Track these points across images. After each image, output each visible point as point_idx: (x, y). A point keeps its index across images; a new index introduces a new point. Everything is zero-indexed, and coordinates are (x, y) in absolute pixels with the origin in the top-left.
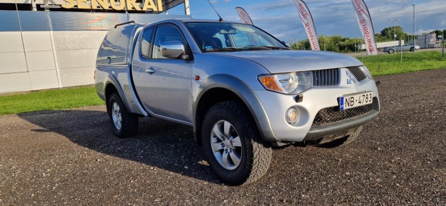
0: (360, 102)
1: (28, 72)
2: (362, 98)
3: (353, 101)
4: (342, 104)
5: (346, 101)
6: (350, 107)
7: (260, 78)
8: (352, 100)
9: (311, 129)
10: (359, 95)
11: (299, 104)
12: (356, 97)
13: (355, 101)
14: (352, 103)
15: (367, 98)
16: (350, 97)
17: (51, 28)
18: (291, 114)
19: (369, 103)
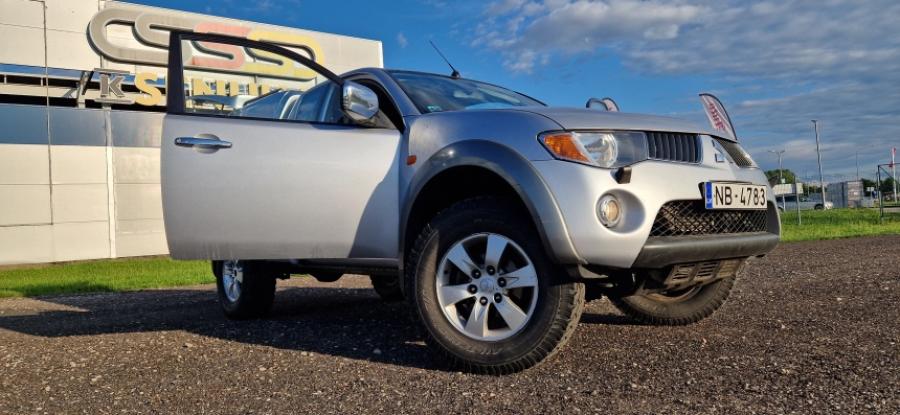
0: (743, 201)
1: (52, 224)
2: (746, 194)
3: (729, 196)
4: (710, 196)
5: (717, 191)
6: (725, 207)
7: (543, 139)
8: (728, 192)
9: (648, 242)
10: (741, 186)
11: (623, 187)
12: (736, 189)
13: (733, 195)
14: (728, 200)
15: (756, 196)
16: (725, 185)
17: (110, 140)
18: (608, 209)
19: (759, 206)
